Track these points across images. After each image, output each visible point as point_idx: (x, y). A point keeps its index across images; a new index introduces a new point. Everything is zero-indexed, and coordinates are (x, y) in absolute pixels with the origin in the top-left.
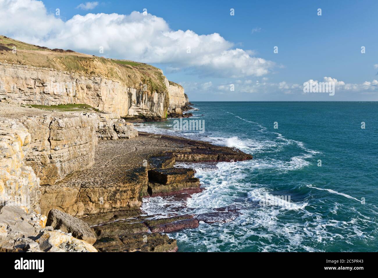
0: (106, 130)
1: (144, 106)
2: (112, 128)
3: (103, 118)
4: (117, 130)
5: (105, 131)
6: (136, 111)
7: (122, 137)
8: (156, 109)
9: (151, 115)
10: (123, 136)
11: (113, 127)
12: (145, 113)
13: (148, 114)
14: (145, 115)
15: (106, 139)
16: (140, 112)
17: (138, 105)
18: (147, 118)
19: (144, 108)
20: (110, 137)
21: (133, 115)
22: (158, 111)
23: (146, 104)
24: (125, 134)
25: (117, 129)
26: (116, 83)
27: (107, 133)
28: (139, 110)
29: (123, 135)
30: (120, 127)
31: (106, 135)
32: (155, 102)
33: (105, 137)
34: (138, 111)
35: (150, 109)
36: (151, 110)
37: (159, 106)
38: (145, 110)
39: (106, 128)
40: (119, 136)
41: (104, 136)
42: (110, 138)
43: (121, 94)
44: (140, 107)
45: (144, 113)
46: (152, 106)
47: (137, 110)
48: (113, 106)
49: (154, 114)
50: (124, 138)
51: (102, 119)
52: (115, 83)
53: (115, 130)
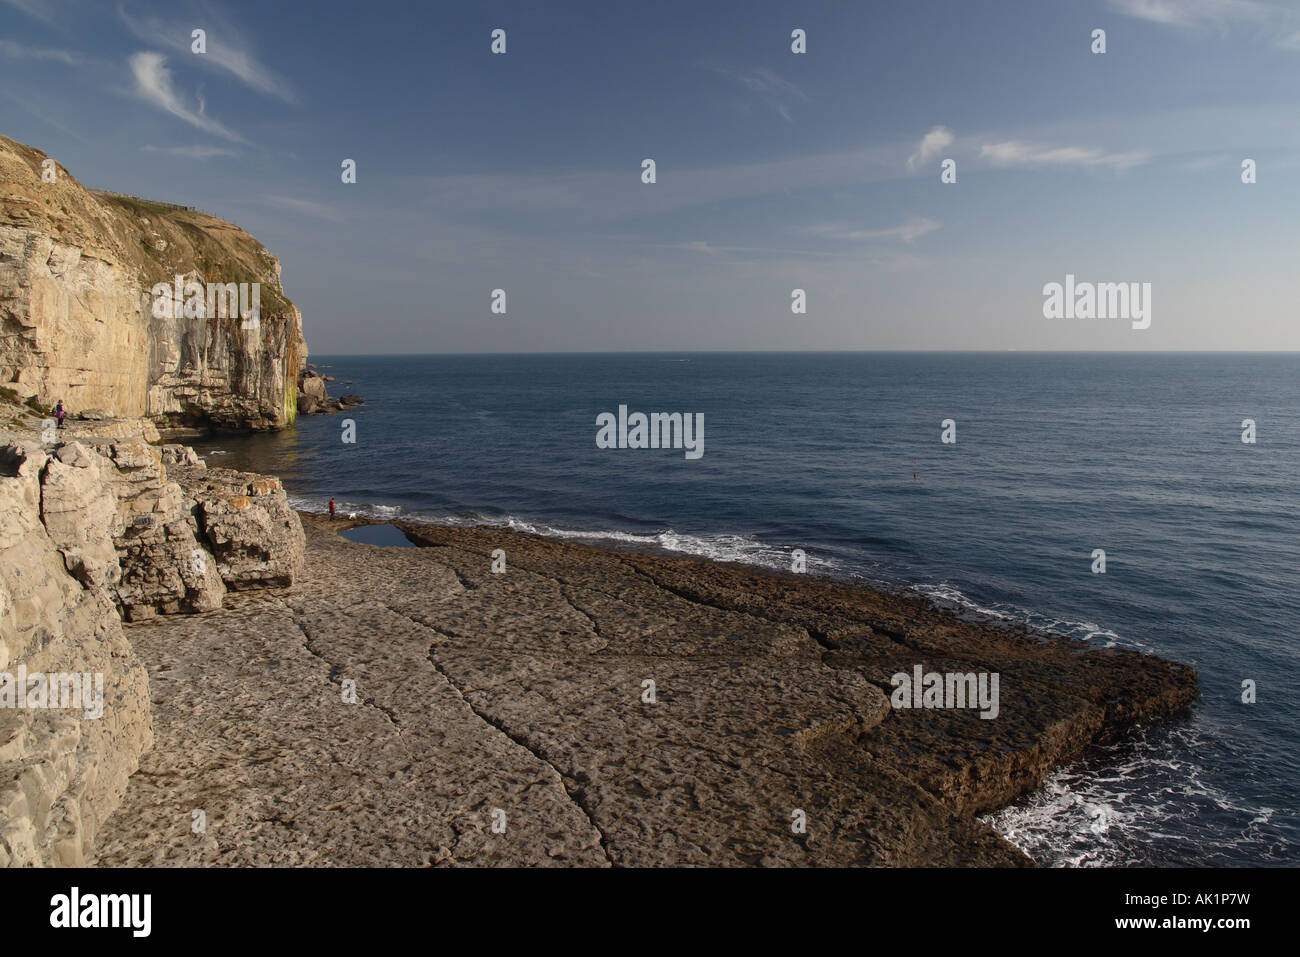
0: (152, 548)
1: (207, 373)
2: (187, 530)
3: (139, 474)
4: (221, 540)
5: (146, 562)
6: (176, 397)
7: (252, 581)
8: (258, 385)
9: (237, 411)
10: (256, 576)
11: (193, 520)
12: (210, 400)
13: (225, 405)
14: (209, 410)
15: (149, 611)
16: (190, 400)
17: (188, 371)
18: (219, 425)
19: (209, 382)
20: (182, 595)
21: (161, 413)
22: (264, 390)
23: (216, 366)
24: (266, 557)
25: (221, 530)
26: (101, 266)
27: (160, 572)
28: (188, 391)
29: (257, 567)
30: (238, 519)
31: (151, 590)
32: (252, 357)
33: (145, 602)
34: (184, 397)
35: (231, 386)
36: (237, 388)
37: (268, 372)
38: (212, 388)
39: (149, 536)
40: (230, 577)
41: (139, 591)
42: (182, 602)
43: (123, 318)
44: (192, 378)
45: (206, 404)
46: (238, 372)
47: (179, 392)
48: (86, 375)
49: (247, 404)
50: (263, 582)
51: (131, 476)
52: (93, 267)
53: (205, 538)
